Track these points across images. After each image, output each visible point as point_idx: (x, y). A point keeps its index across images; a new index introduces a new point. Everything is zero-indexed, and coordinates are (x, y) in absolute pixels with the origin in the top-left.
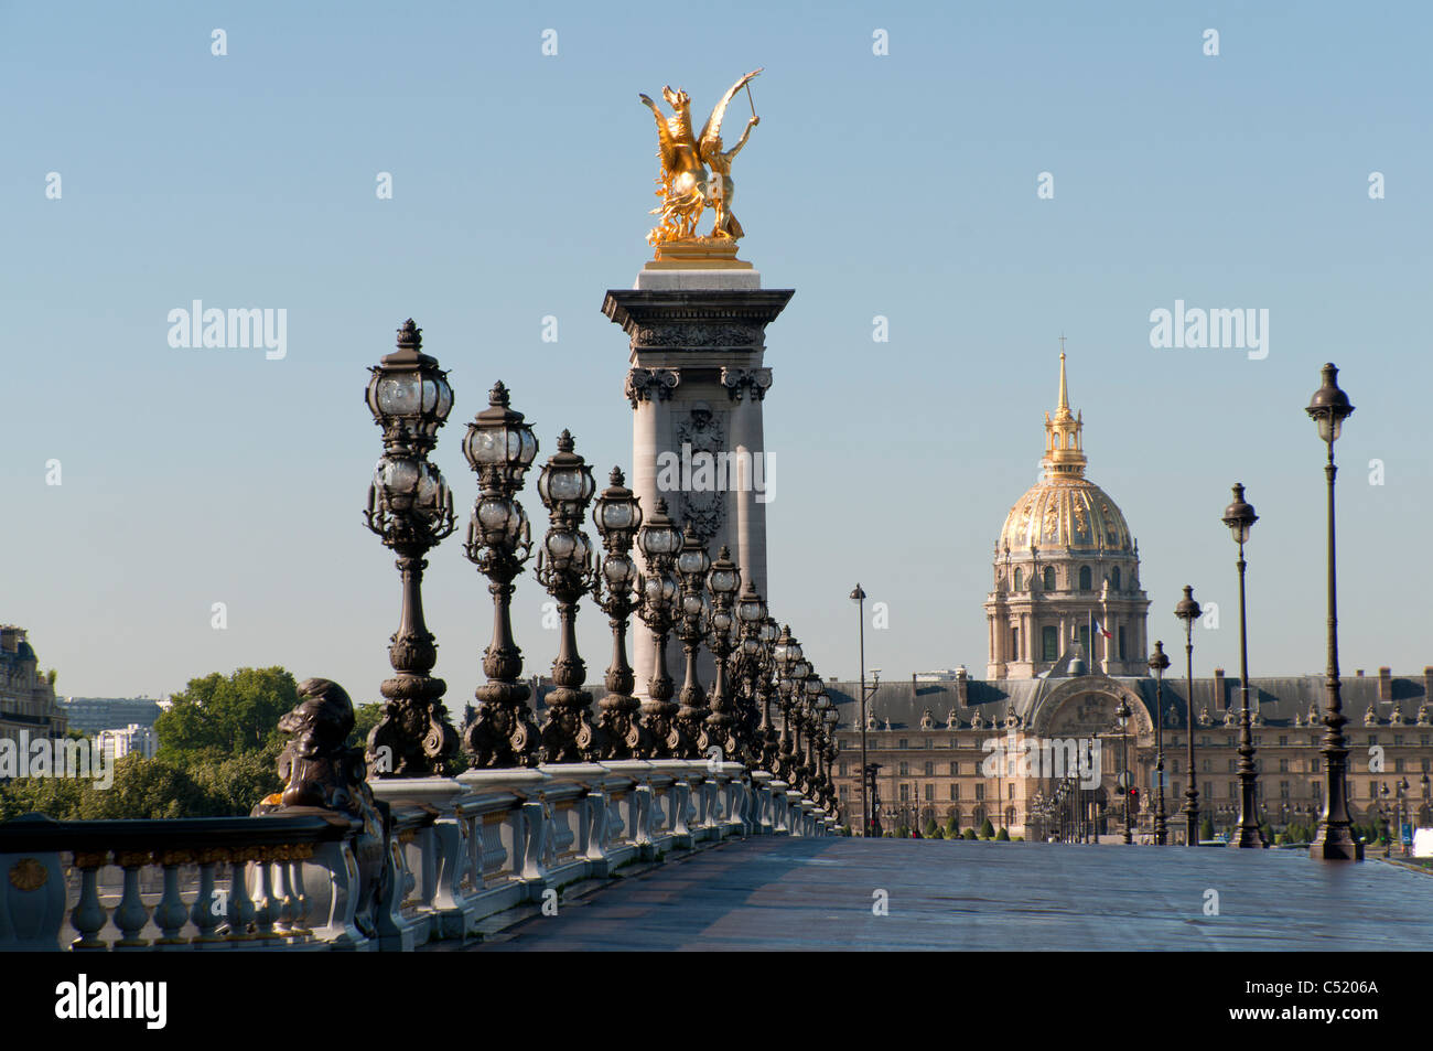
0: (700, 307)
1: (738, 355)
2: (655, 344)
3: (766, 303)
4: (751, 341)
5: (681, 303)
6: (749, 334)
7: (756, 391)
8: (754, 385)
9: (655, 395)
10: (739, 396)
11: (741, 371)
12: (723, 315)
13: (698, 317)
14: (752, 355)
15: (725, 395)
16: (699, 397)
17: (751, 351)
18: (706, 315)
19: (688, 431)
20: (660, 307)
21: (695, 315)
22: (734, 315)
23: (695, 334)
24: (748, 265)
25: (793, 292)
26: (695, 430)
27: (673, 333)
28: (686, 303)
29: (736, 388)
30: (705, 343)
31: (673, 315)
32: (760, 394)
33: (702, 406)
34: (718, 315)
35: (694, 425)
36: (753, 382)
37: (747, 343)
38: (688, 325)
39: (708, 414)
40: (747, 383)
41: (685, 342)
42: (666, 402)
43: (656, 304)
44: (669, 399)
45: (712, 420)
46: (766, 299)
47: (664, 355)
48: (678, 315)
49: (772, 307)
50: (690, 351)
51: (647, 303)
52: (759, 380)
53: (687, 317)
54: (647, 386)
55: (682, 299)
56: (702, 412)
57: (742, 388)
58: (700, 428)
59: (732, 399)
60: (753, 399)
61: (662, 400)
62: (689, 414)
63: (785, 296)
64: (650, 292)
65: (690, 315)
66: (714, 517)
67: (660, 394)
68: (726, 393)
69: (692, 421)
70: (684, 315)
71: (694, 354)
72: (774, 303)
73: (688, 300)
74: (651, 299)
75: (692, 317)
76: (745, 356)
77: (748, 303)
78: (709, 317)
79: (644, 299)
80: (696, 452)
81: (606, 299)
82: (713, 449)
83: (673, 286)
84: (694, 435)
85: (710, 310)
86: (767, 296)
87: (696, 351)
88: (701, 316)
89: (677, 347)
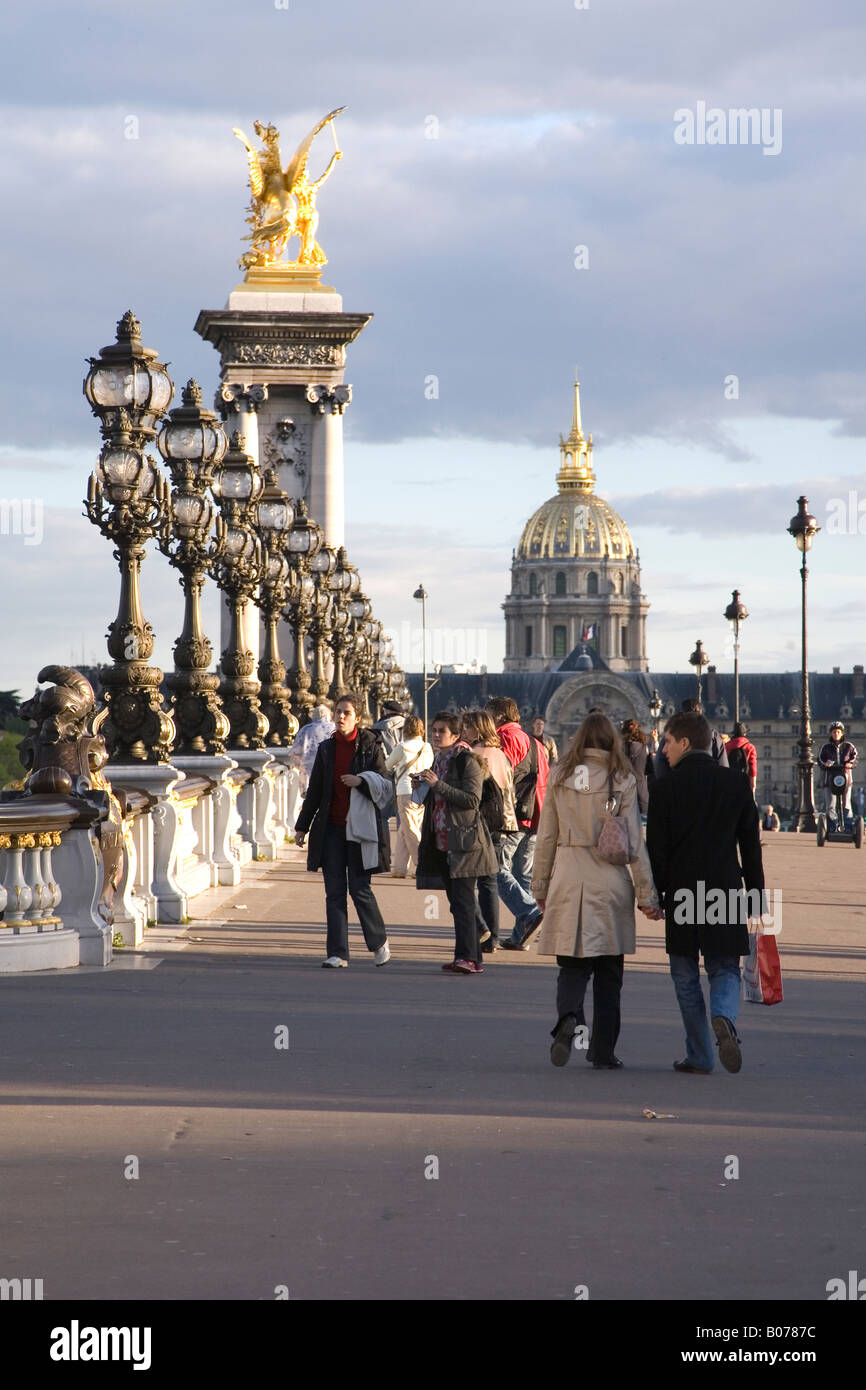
0: (286, 326)
1: (321, 373)
2: (244, 361)
3: (347, 325)
4: (333, 360)
5: (268, 324)
6: (331, 354)
7: (337, 407)
8: (333, 402)
10: (322, 411)
11: (323, 388)
12: (307, 336)
13: (284, 337)
14: (334, 373)
16: (284, 412)
17: (330, 368)
18: (292, 335)
19: (275, 440)
20: (250, 328)
21: (281, 335)
22: (317, 335)
23: (280, 352)
25: (369, 315)
26: (280, 441)
27: (261, 351)
28: (273, 324)
29: (318, 403)
30: (291, 360)
31: (261, 335)
32: (340, 409)
33: (288, 420)
34: (302, 335)
35: (280, 436)
36: (334, 397)
37: (329, 362)
38: (275, 344)
39: (292, 426)
40: (327, 398)
41: (272, 359)
42: (253, 414)
43: (245, 324)
44: (256, 412)
45: (296, 432)
46: (347, 322)
47: (251, 371)
48: (266, 335)
49: (352, 329)
50: (276, 368)
51: (237, 324)
52: (339, 395)
53: (274, 337)
54: (236, 399)
55: (270, 320)
56: (287, 425)
57: (324, 405)
58: (284, 439)
59: (314, 415)
60: (334, 414)
61: (249, 413)
62: (274, 428)
63: (364, 318)
64: (240, 312)
65: (277, 335)
67: (249, 407)
68: (309, 408)
69: (276, 433)
70: (271, 336)
71: (281, 371)
72: (355, 325)
73: (275, 319)
74: (240, 320)
75: (279, 337)
76: (328, 373)
77: (330, 325)
78: (294, 337)
79: (234, 319)
80: (280, 461)
81: (199, 319)
82: (295, 459)
83: (262, 308)
84: (280, 446)
85: (296, 331)
86: (348, 319)
87: (282, 368)
88: (287, 335)
89: (265, 364)
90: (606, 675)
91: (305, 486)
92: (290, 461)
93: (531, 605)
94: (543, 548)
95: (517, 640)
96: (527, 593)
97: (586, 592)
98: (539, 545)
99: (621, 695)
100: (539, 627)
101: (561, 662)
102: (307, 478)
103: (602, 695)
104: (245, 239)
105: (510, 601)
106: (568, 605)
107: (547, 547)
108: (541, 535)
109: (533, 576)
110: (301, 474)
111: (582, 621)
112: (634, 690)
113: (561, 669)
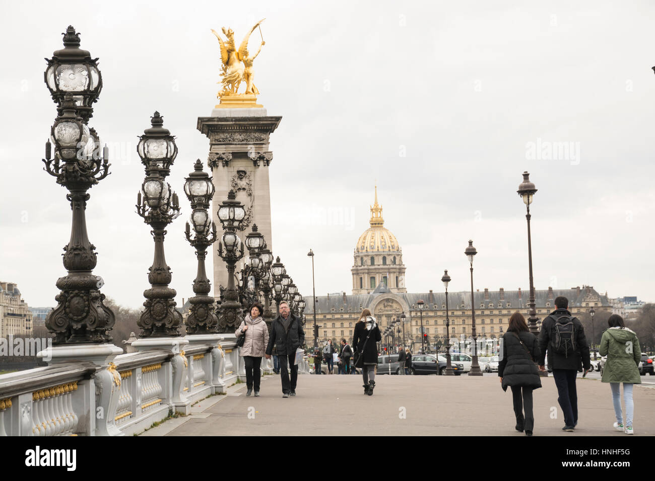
0: (240, 125)
1: (258, 146)
2: (220, 141)
3: (270, 122)
4: (263, 140)
5: (231, 123)
6: (262, 137)
7: (266, 162)
8: (264, 159)
9: (220, 164)
10: (259, 164)
11: (259, 153)
12: (250, 128)
13: (239, 129)
14: (264, 146)
15: (252, 164)
16: (240, 165)
17: (263, 144)
18: (243, 128)
19: (236, 180)
20: (222, 125)
21: (238, 128)
22: (255, 128)
23: (237, 136)
24: (262, 106)
25: (281, 117)
26: (239, 179)
27: (228, 136)
28: (234, 123)
29: (257, 160)
30: (243, 140)
31: (228, 128)
32: (268, 163)
33: (242, 169)
34: (248, 128)
35: (239, 177)
36: (264, 158)
37: (261, 140)
38: (235, 132)
39: (245, 172)
40: (261, 158)
41: (234, 140)
42: (226, 167)
43: (220, 123)
44: (227, 166)
45: (247, 175)
46: (270, 121)
47: (224, 146)
48: (230, 128)
49: (273, 124)
50: (236, 144)
51: (216, 123)
52: (266, 156)
53: (234, 129)
54: (217, 160)
55: (232, 121)
56: (242, 171)
57: (259, 161)
58: (241, 179)
59: (255, 166)
60: (265, 165)
61: (224, 166)
62: (236, 173)
63: (278, 119)
64: (218, 118)
65: (235, 128)
66: (248, 218)
67: (223, 164)
68: (252, 163)
69: (237, 175)
70: (233, 128)
71: (238, 146)
72: (273, 122)
73: (235, 121)
74: (218, 121)
75: (237, 129)
76: (261, 146)
77: (261, 122)
78: (244, 129)
79: (215, 121)
80: (239, 189)
81: (198, 123)
82: (247, 188)
83: (228, 115)
84: (239, 182)
85: (244, 126)
86: (270, 119)
87: (239, 144)
88: (240, 128)
89: (230, 143)
90: (391, 295)
91: (252, 201)
92: (244, 189)
93: (361, 270)
94: (365, 248)
95: (357, 283)
96: (360, 265)
97: (382, 264)
98: (364, 247)
99: (397, 302)
100: (364, 277)
101: (374, 290)
102: (252, 197)
103: (390, 302)
104: (219, 83)
105: (354, 268)
106: (375, 269)
107: (367, 247)
108: (364, 243)
109: (362, 258)
110: (250, 195)
111: (381, 275)
112: (402, 300)
113: (374, 293)
